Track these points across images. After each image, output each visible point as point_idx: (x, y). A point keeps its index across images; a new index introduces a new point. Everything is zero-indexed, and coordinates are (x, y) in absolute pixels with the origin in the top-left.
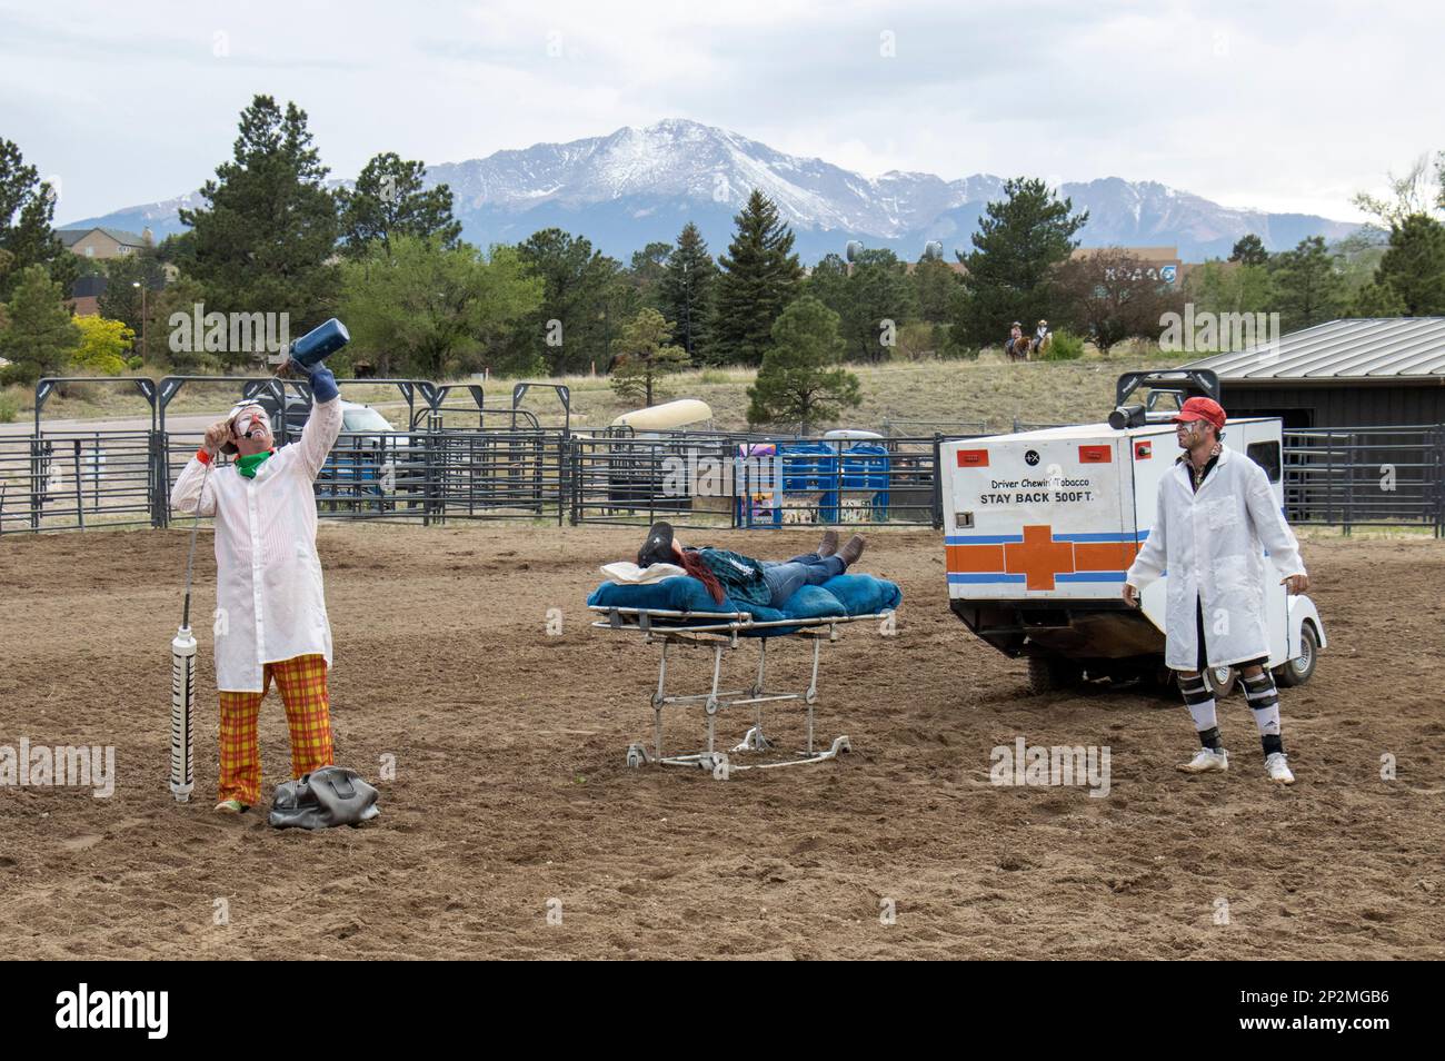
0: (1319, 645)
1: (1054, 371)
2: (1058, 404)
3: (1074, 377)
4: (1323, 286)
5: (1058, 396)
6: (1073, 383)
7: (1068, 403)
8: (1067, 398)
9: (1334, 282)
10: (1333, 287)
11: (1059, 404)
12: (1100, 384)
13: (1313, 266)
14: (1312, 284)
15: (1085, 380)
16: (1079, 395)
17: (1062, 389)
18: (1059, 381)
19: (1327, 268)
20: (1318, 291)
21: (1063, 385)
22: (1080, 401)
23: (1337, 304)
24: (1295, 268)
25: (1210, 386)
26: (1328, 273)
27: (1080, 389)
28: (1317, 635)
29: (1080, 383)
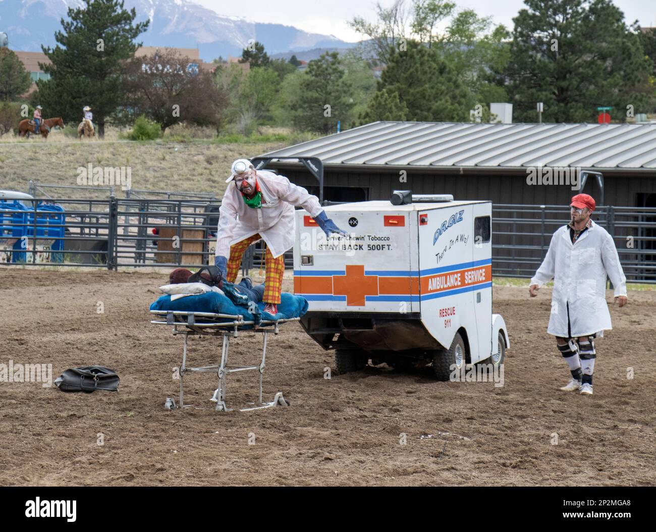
0: (506, 347)
1: (143, 149)
2: (148, 175)
3: (160, 154)
4: (338, 91)
5: (147, 169)
6: (158, 159)
7: (156, 174)
8: (155, 171)
9: (345, 88)
10: (345, 92)
11: (150, 175)
12: (179, 160)
13: (330, 74)
14: (329, 88)
15: (167, 157)
16: (163, 169)
17: (150, 163)
18: (147, 157)
19: (341, 77)
20: (333, 94)
21: (151, 160)
22: (164, 173)
23: (348, 105)
24: (316, 76)
25: (316, 170)
26: (341, 80)
27: (164, 164)
28: (505, 341)
29: (164, 159)
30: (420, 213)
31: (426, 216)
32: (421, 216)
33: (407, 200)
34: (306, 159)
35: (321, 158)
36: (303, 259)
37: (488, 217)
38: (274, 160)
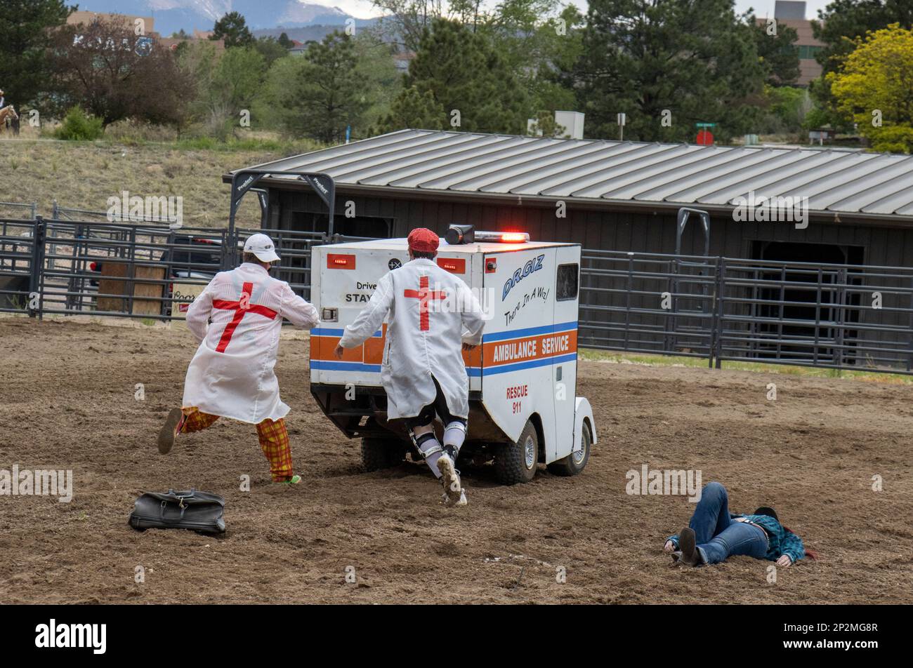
0: (592, 442)
1: (77, 152)
2: (83, 188)
3: (100, 160)
4: (349, 84)
5: (82, 180)
6: (98, 167)
7: (94, 188)
8: (93, 183)
9: (360, 82)
10: (358, 87)
11: (85, 188)
12: (127, 170)
13: (338, 61)
14: (337, 80)
15: (111, 165)
16: (105, 181)
17: (86, 172)
18: (82, 163)
19: (353, 66)
20: (341, 89)
21: (88, 168)
22: (106, 187)
23: (361, 105)
24: (320, 63)
25: (326, 191)
26: (352, 70)
27: (106, 175)
28: (591, 433)
29: (106, 167)
30: (487, 257)
31: (494, 260)
32: (487, 260)
33: (468, 237)
34: (312, 176)
35: (332, 175)
36: (323, 313)
37: (576, 266)
38: (266, 176)
